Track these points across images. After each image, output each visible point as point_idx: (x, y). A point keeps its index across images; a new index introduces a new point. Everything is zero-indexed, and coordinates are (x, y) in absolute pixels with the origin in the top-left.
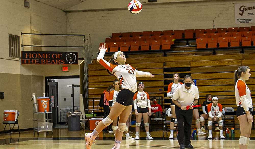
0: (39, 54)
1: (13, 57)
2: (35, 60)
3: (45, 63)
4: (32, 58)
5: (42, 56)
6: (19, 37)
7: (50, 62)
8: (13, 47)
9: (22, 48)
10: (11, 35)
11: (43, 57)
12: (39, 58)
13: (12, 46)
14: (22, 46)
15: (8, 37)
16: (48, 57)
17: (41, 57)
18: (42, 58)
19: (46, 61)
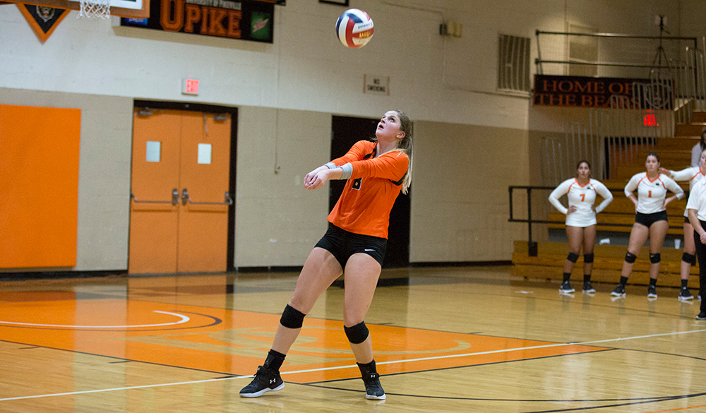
0: (577, 83)
1: (510, 88)
2: (567, 97)
3: (591, 103)
4: (559, 92)
5: (583, 87)
6: (529, 40)
7: (605, 102)
8: (511, 65)
9: (537, 67)
10: (506, 36)
11: (587, 89)
12: (576, 91)
13: (509, 62)
14: (538, 62)
15: (496, 40)
16: (599, 90)
17: (582, 90)
18: (585, 93)
19: (593, 100)
